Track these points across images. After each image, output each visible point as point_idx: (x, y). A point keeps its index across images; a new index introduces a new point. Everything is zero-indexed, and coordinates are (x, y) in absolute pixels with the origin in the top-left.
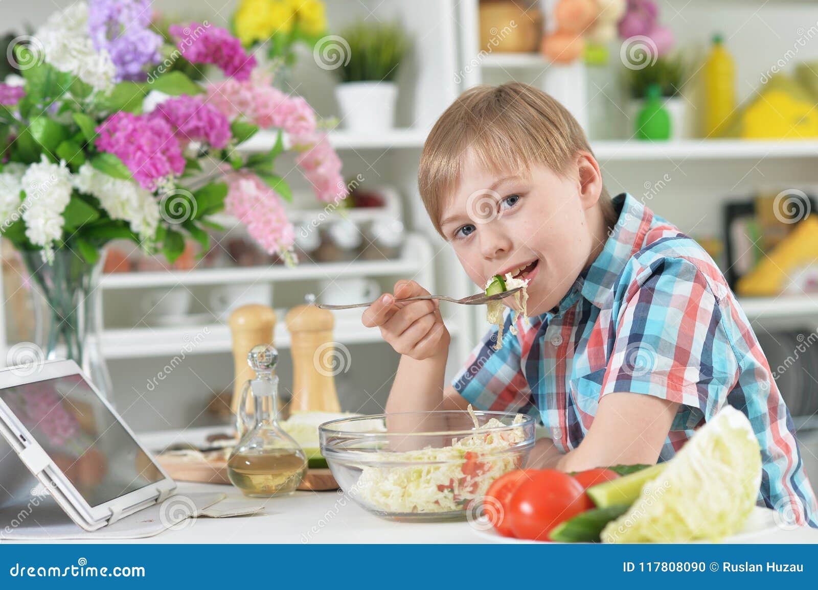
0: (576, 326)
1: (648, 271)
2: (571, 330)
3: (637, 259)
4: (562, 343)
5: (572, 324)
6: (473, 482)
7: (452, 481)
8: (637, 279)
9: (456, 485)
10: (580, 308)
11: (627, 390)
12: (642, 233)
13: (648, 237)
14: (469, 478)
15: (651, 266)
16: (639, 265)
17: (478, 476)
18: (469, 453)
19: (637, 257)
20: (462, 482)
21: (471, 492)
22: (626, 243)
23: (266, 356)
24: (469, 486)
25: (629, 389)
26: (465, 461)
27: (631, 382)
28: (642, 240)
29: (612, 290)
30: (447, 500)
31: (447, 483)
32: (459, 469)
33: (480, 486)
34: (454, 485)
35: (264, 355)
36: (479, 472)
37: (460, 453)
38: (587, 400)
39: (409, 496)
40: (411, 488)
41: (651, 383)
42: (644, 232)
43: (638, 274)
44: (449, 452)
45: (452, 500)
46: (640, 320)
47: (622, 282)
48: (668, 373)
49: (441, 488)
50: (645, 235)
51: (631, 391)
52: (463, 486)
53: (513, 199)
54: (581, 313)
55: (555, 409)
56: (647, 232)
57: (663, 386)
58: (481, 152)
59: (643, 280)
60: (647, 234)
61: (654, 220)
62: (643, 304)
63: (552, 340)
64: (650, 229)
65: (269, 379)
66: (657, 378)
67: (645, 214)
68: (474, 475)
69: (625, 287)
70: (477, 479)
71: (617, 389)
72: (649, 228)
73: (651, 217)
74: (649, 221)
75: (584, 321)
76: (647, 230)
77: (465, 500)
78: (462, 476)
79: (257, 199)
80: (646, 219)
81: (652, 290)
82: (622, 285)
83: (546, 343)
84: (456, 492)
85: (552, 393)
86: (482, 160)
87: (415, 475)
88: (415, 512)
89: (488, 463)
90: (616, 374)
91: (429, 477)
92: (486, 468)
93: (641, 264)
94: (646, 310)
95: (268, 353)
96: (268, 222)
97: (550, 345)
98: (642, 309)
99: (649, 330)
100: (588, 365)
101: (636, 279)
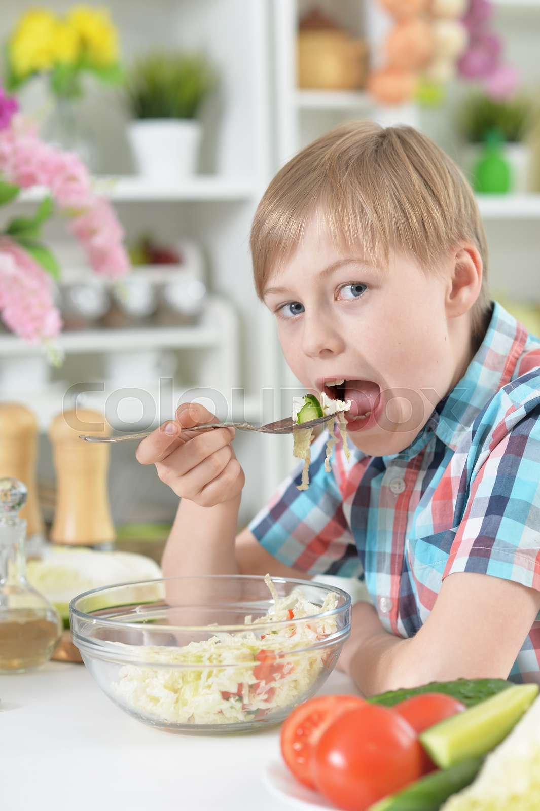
0: (424, 470)
1: (521, 412)
2: (417, 474)
3: (508, 394)
4: (405, 491)
5: (419, 468)
6: (268, 687)
7: (241, 686)
8: (507, 420)
9: (245, 692)
10: (431, 448)
11: (483, 571)
12: (513, 356)
13: (522, 363)
14: (263, 683)
15: (526, 406)
16: (510, 402)
17: (275, 680)
18: (263, 652)
19: (508, 390)
20: (253, 688)
21: (266, 701)
22: (494, 368)
23: (12, 495)
24: (264, 693)
25: (486, 570)
26: (258, 663)
27: (488, 561)
28: (514, 365)
29: (470, 429)
30: (233, 710)
31: (234, 689)
32: (251, 672)
33: (277, 693)
34: (243, 693)
35: (9, 493)
36: (277, 676)
37: (253, 650)
38: (425, 568)
39: (185, 704)
40: (187, 693)
41: (514, 565)
42: (516, 355)
43: (508, 414)
44: (239, 649)
45: (241, 710)
46: (506, 477)
47: (484, 421)
48: (537, 553)
49: (226, 696)
50: (517, 359)
51: (488, 573)
52: (255, 693)
53: (359, 288)
54: (432, 455)
55: (387, 573)
56: (520, 355)
57: (529, 569)
58: (331, 218)
59: (514, 423)
60: (521, 358)
61: (528, 340)
62: (512, 456)
63: (391, 486)
64: (524, 352)
65: (14, 524)
66: (522, 558)
67: (518, 331)
68: (270, 679)
69: (488, 428)
70: (273, 684)
71: (469, 569)
72: (522, 349)
73: (526, 335)
74: (523, 341)
75: (434, 466)
76: (521, 352)
77: (258, 709)
78: (253, 681)
79: (15, 280)
80: (520, 338)
81: (525, 438)
82: (485, 425)
83: (384, 488)
84: (246, 701)
85: (385, 553)
86: (329, 228)
87: (192, 675)
88: (192, 723)
89: (288, 664)
90: (470, 547)
91: (210, 681)
92: (285, 670)
93: (513, 401)
94: (515, 465)
95: (13, 492)
96: (27, 308)
97: (387, 490)
98: (510, 463)
99: (517, 493)
100: (431, 523)
101: (504, 420)
